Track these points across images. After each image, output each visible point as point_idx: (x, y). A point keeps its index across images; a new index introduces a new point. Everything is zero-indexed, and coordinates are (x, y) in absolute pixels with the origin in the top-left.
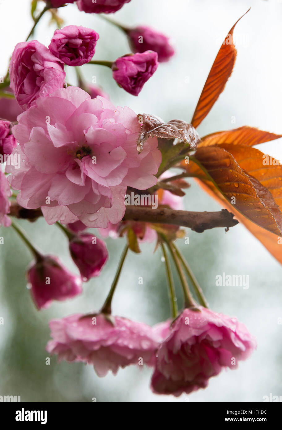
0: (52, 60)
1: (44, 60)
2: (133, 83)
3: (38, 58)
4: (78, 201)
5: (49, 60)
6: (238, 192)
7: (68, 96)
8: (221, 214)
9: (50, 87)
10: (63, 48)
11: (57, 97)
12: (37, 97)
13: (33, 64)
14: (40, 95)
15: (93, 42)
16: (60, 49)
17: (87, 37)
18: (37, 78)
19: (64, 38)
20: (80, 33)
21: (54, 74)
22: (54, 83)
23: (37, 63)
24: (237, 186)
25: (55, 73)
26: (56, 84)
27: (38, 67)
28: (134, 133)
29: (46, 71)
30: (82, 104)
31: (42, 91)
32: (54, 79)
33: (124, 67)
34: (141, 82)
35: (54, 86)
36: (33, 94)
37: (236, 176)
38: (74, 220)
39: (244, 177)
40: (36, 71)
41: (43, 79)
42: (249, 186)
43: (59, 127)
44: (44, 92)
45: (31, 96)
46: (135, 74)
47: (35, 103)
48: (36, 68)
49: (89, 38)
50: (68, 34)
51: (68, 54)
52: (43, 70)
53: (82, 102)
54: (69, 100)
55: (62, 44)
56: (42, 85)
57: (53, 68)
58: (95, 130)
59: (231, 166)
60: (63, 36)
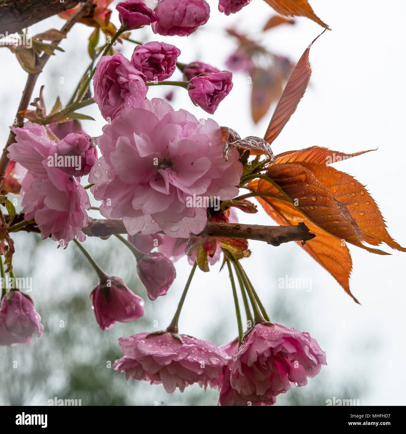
0: (136, 74)
1: (128, 72)
2: (209, 101)
3: (123, 71)
4: (162, 210)
5: (133, 73)
6: (315, 206)
7: (152, 107)
8: (298, 227)
9: (134, 99)
10: (146, 62)
11: (141, 109)
12: (121, 108)
13: (117, 76)
14: (125, 106)
15: (174, 58)
16: (144, 63)
17: (169, 52)
18: (121, 90)
19: (147, 53)
20: (162, 48)
21: (139, 87)
22: (138, 95)
23: (121, 76)
24: (314, 199)
25: (139, 85)
26: (140, 96)
27: (123, 79)
28: (217, 145)
29: (132, 83)
30: (165, 116)
31: (127, 103)
32: (138, 91)
33: (202, 85)
34: (217, 100)
35: (138, 98)
36: (117, 106)
37: (314, 190)
38: (155, 231)
39: (323, 190)
40: (121, 83)
41: (127, 91)
42: (329, 199)
43: (144, 137)
44: (129, 103)
45: (116, 107)
46: (212, 92)
47: (120, 114)
48: (121, 80)
49: (171, 54)
50: (151, 49)
51: (151, 68)
52: (128, 82)
53: (165, 114)
54: (153, 112)
55: (146, 58)
56: (127, 97)
57: (138, 80)
58: (181, 139)
59: (307, 181)
60: (147, 51)
